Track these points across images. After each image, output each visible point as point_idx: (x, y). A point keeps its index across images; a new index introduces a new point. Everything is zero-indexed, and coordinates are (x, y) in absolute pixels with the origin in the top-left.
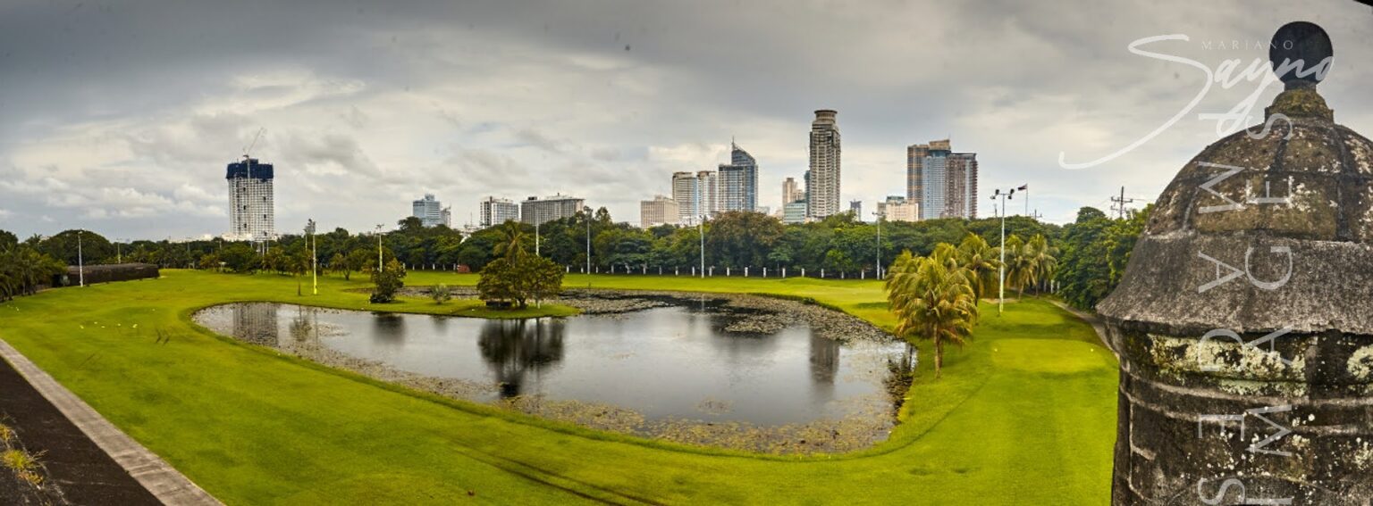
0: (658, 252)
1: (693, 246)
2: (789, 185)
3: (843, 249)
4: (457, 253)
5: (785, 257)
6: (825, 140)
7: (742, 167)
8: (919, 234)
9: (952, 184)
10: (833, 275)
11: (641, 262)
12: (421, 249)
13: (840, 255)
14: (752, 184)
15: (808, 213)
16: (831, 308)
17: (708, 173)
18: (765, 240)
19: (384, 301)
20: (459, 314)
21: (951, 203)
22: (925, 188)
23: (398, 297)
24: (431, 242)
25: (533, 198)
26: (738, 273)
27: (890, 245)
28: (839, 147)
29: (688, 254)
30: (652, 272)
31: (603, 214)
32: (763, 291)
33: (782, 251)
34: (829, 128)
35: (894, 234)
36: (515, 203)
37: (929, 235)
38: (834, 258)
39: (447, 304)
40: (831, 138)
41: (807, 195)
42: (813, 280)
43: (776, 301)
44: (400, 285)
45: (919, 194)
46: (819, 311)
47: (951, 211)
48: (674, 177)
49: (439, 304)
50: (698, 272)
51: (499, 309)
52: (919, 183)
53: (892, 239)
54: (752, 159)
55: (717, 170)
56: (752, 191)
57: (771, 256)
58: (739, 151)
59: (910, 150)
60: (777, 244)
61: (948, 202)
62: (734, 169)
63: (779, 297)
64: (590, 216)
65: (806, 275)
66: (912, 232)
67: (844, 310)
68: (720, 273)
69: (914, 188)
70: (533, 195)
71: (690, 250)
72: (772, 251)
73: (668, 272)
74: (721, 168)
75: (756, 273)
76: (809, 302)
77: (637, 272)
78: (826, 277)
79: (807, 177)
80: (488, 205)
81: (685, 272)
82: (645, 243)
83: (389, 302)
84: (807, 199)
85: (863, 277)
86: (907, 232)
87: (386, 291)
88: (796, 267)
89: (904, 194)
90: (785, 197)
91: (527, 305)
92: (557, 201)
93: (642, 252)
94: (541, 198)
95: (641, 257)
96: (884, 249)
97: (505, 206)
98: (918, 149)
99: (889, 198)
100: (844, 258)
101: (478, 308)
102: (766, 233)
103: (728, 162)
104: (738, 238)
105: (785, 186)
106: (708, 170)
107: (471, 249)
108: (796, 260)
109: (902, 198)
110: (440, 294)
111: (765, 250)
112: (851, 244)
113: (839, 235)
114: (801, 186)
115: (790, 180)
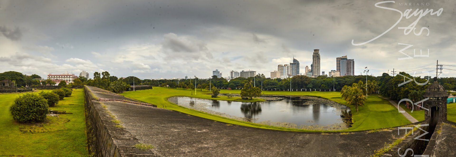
0: (280, 85)
1: (288, 84)
2: (307, 68)
3: (326, 84)
4: (228, 85)
5: (311, 86)
6: (316, 57)
7: (296, 64)
8: (344, 80)
9: (348, 67)
10: (323, 90)
11: (275, 87)
12: (219, 84)
13: (325, 86)
14: (298, 68)
15: (312, 75)
16: (325, 99)
17: (287, 65)
18: (306, 82)
19: (215, 97)
20: (236, 101)
21: (348, 72)
22: (341, 68)
23: (218, 96)
24: (221, 82)
25: (243, 71)
26: (299, 90)
27: (337, 83)
28: (320, 58)
29: (287, 86)
30: (278, 90)
31: (263, 75)
32: (307, 95)
33: (310, 85)
34: (317, 54)
35: (337, 80)
36: (239, 72)
37: (346, 80)
38: (323, 86)
39: (232, 98)
40: (318, 56)
41: (312, 70)
42: (318, 92)
43: (311, 97)
44: (219, 93)
45: (339, 69)
46: (323, 99)
47: (348, 74)
48: (278, 66)
49: (229, 98)
50: (289, 90)
51: (245, 99)
52: (339, 66)
53: (337, 81)
54: (298, 61)
55: (289, 64)
56: (298, 69)
57: (308, 86)
58: (295, 60)
59: (337, 58)
60: (309, 83)
61: (347, 71)
62: (294, 64)
63: (311, 96)
64: (260, 76)
65: (316, 91)
66: (342, 80)
67: (329, 99)
68: (295, 90)
69: (338, 68)
70: (243, 70)
71: (287, 85)
72: (308, 85)
73: (282, 90)
74: (291, 64)
75: (304, 91)
76: (319, 97)
77: (274, 90)
78: (321, 91)
79: (312, 66)
80: (232, 72)
81: (286, 90)
82: (276, 83)
83: (216, 97)
84: (312, 71)
85: (330, 91)
86: (341, 80)
87: (215, 95)
88: (314, 89)
89: (336, 70)
90: (306, 71)
91: (252, 99)
92: (249, 72)
93: (275, 85)
94: (245, 71)
95: (276, 86)
96: (335, 84)
97: (236, 73)
98: (339, 58)
99: (332, 71)
100: (326, 86)
101: (240, 99)
102: (306, 81)
103: (292, 62)
104: (300, 82)
105: (306, 68)
106: (287, 64)
107: (231, 84)
108: (314, 87)
109: (335, 70)
110: (230, 95)
111: (306, 85)
112: (327, 83)
113: (324, 81)
114: (310, 68)
115: (307, 66)
